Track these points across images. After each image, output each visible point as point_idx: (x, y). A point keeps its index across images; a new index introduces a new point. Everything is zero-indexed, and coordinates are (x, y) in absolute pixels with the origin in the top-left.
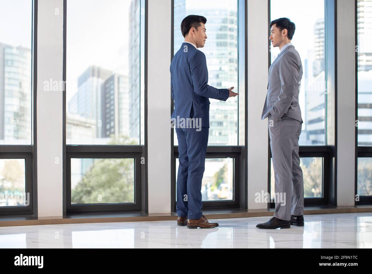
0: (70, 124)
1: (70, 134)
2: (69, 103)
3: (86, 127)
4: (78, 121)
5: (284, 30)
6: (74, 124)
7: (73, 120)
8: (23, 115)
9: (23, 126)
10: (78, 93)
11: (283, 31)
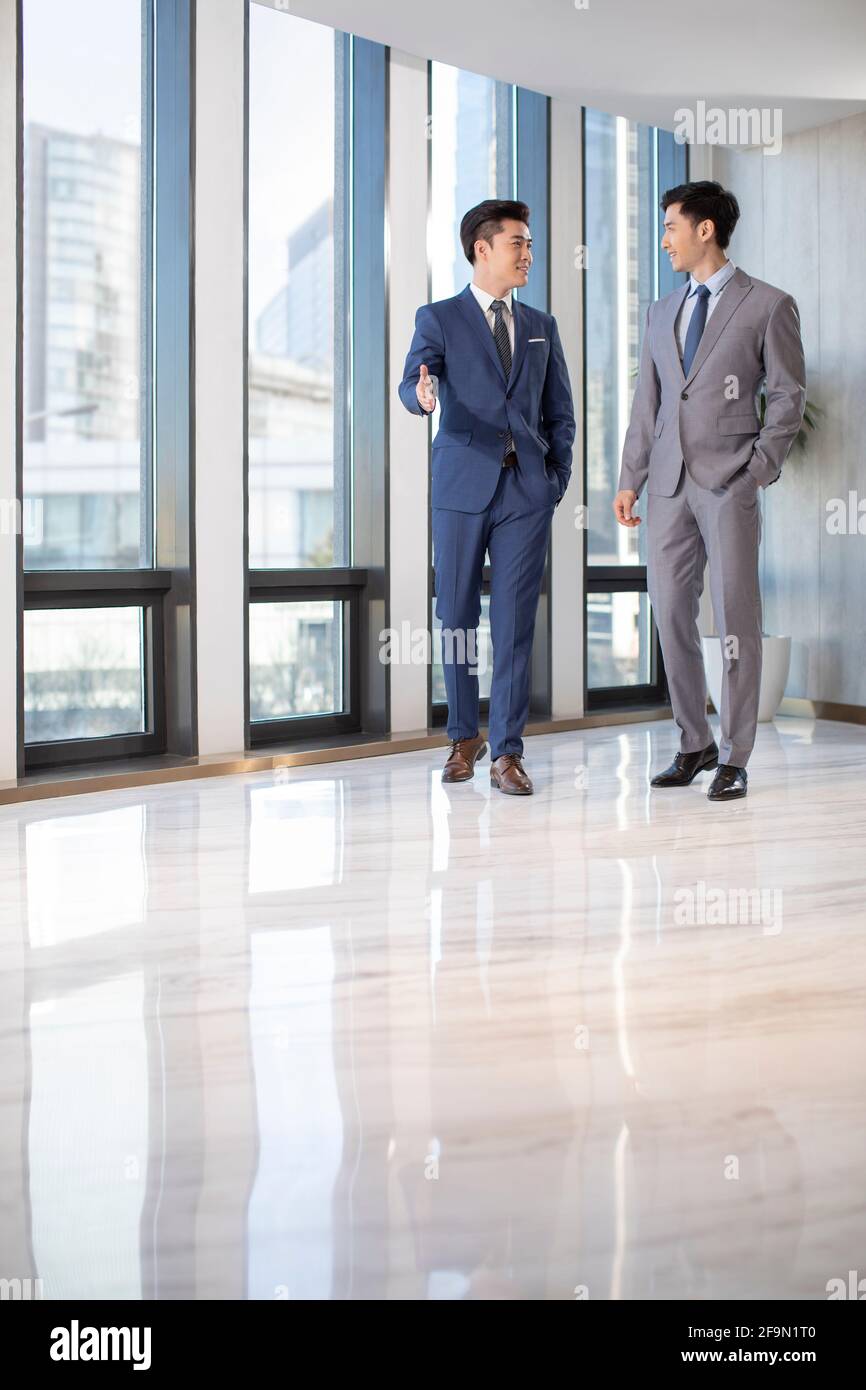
0: (262, 389)
1: (263, 423)
2: (259, 322)
3: (315, 400)
4: (290, 381)
5: (703, 223)
6: (275, 392)
7: (272, 377)
8: (108, 361)
9: (108, 398)
10: (288, 289)
11: (702, 225)
